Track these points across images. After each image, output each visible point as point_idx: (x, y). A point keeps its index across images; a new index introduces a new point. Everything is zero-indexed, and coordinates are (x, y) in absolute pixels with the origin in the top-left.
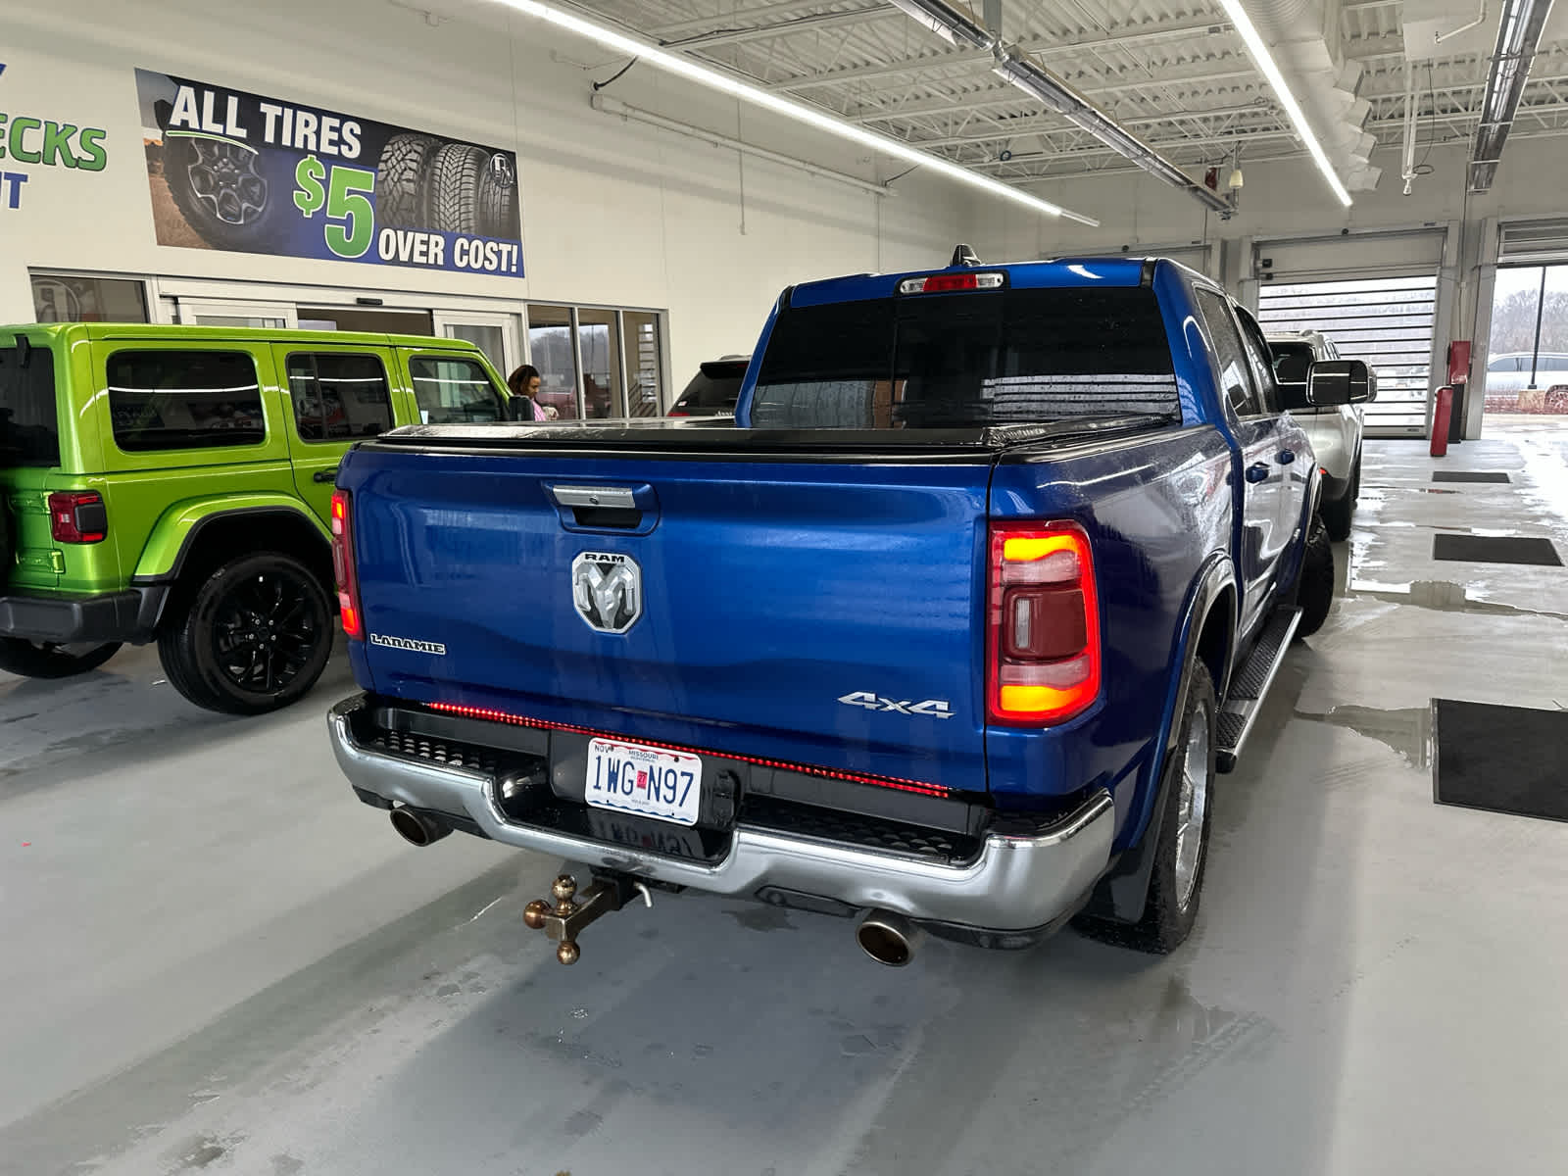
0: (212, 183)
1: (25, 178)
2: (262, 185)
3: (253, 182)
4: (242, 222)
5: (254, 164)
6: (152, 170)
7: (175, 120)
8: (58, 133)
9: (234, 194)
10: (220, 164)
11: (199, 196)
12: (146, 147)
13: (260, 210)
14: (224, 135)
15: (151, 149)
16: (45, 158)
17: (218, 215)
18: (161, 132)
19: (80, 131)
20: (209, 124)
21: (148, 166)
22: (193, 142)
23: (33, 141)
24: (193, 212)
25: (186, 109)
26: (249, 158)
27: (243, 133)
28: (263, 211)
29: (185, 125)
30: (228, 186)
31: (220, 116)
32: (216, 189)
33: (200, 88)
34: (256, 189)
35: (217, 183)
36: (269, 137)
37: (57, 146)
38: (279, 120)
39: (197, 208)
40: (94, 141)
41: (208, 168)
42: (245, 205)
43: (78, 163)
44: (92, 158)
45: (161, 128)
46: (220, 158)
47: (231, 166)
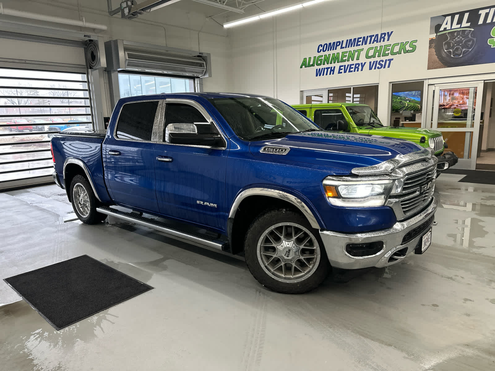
0: (452, 45)
1: (392, 59)
2: (473, 41)
3: (469, 41)
4: (461, 56)
5: (471, 35)
6: (430, 47)
7: (442, 29)
8: (403, 45)
9: (460, 47)
10: (456, 38)
11: (446, 51)
12: (430, 41)
13: (470, 50)
14: (460, 28)
15: (431, 41)
16: (399, 53)
17: (452, 56)
18: (436, 34)
19: (409, 43)
20: (455, 26)
21: (429, 46)
22: (447, 34)
23: (396, 49)
24: (442, 57)
25: (447, 24)
26: (470, 32)
27: (469, 24)
28: (471, 50)
29: (445, 29)
30: (459, 45)
31: (460, 22)
32: (453, 48)
33: (453, 15)
34: (470, 43)
35: (454, 45)
36: (481, 22)
37: (403, 48)
38: (487, 15)
39: (444, 55)
40: (413, 44)
41: (451, 41)
42: (464, 50)
43: (408, 52)
44: (412, 49)
45: (436, 33)
46: (457, 36)
47: (461, 38)
